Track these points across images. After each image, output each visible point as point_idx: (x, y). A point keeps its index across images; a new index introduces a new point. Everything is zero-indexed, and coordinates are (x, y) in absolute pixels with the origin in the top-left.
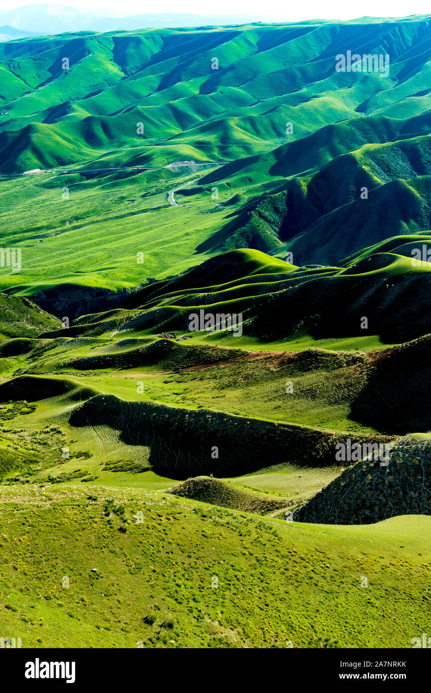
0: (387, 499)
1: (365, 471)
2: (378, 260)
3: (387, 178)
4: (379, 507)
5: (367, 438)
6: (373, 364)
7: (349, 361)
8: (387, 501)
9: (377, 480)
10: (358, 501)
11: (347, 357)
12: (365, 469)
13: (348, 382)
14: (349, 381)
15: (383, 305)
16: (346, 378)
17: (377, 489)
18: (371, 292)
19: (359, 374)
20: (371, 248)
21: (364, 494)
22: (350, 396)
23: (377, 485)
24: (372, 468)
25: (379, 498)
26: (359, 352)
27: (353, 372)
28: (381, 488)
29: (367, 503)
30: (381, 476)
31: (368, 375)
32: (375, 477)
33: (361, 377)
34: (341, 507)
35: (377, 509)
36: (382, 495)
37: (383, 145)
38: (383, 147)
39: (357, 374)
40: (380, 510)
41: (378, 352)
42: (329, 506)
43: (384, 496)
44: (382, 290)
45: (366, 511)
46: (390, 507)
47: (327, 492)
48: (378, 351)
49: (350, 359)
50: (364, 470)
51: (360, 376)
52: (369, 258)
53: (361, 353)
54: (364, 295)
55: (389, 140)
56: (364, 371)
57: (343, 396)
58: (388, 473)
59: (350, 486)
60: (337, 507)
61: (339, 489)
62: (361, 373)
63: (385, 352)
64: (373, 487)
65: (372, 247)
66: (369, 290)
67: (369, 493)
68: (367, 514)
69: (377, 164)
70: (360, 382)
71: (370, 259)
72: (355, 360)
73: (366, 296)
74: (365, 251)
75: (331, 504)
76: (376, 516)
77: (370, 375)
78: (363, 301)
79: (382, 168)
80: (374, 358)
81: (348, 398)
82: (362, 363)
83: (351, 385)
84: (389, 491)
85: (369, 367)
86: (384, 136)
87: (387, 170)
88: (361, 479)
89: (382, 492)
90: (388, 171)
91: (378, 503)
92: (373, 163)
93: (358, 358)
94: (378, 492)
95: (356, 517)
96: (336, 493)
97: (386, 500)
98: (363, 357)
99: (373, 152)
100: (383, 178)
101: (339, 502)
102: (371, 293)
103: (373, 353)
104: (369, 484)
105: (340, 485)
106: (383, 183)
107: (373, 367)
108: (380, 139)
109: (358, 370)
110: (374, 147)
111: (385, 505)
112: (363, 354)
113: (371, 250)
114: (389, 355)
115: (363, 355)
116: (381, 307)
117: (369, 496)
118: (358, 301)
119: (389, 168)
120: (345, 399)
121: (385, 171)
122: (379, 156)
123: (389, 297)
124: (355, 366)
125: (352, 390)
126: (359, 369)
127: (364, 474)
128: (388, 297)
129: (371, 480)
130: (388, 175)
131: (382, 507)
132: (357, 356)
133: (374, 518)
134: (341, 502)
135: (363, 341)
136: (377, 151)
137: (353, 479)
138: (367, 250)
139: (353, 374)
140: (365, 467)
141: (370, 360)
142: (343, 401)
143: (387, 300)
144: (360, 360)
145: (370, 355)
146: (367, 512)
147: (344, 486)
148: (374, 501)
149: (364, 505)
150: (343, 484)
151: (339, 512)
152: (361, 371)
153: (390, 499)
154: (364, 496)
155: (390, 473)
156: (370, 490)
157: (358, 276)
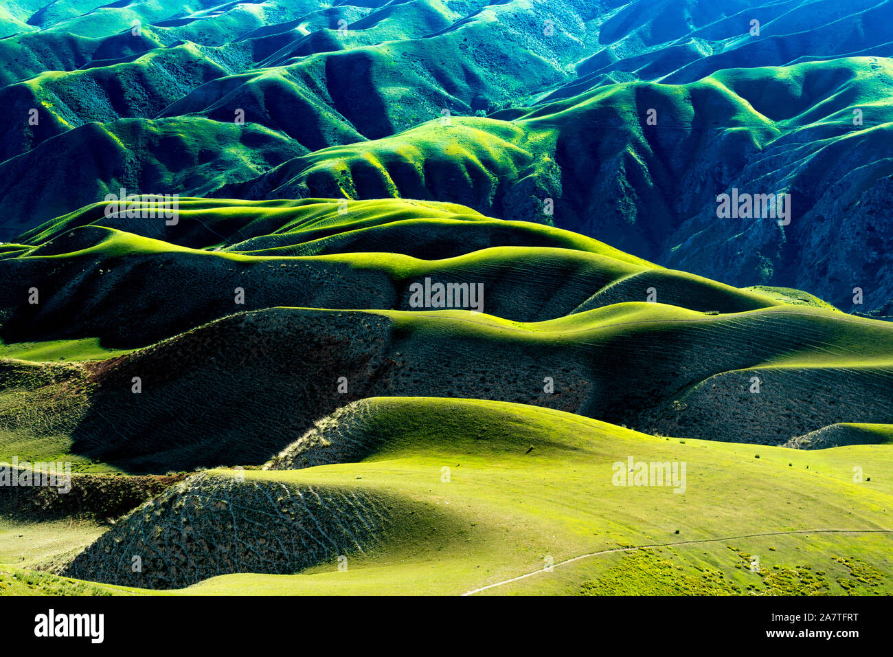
0: (186, 556)
1: (149, 522)
2: (84, 236)
3: (77, 119)
4: (177, 568)
5: (112, 480)
6: (94, 379)
7: (59, 375)
8: (187, 559)
9: (170, 533)
10: (146, 560)
11: (56, 370)
12: (149, 518)
13: (61, 405)
14: (63, 403)
15: (96, 298)
16: (57, 400)
17: (170, 545)
18: (78, 279)
19: (76, 394)
20: (64, 218)
21: (154, 551)
22: (65, 423)
23: (171, 538)
24: (158, 517)
25: (176, 556)
26: (72, 363)
27: (67, 391)
28: (177, 543)
29: (158, 564)
30: (175, 527)
31: (88, 394)
32: (165, 528)
33: (79, 397)
34: (121, 570)
35: (173, 570)
36: (179, 551)
37: (70, 73)
38: (70, 77)
39: (73, 394)
40: (178, 571)
41: (100, 363)
42: (102, 570)
43: (183, 553)
44: (94, 278)
45: (158, 574)
46: (193, 567)
47: (94, 553)
48: (99, 361)
49: (61, 373)
50: (147, 521)
51: (77, 395)
52: (71, 232)
53: (76, 364)
54: (68, 285)
55: (78, 67)
56: (83, 390)
57: (56, 424)
58: (185, 523)
59: (129, 542)
60: (116, 571)
61: (112, 547)
62: (78, 392)
63: (110, 362)
64: (166, 542)
65: (66, 217)
66: (76, 277)
67: (160, 550)
68: (160, 577)
69: (63, 100)
70: (78, 404)
71: (72, 234)
72: (67, 375)
73: (71, 286)
74: (56, 222)
75: (104, 568)
76: (173, 580)
77: (92, 395)
78: (68, 293)
79: (69, 106)
80: (95, 371)
81: (63, 427)
82: (79, 378)
83: (66, 409)
84: (189, 547)
85: (89, 384)
86: (70, 60)
87: (77, 108)
88: (145, 532)
89: (178, 547)
90: (79, 110)
91: (174, 562)
92: (57, 98)
93: (72, 371)
94: (174, 548)
95: (145, 583)
96: (110, 553)
97: (185, 558)
98: (78, 370)
99: (56, 82)
100: (70, 120)
101: (117, 565)
102: (77, 282)
103: (93, 364)
104: (158, 538)
105: (113, 541)
106: (72, 127)
107: (95, 384)
108: (64, 64)
109: (74, 388)
110: (58, 76)
111: (185, 564)
112: (78, 365)
113: (65, 221)
114: (115, 367)
115: (78, 367)
116: (93, 300)
117: (161, 554)
118: (59, 292)
119: (80, 106)
120: (59, 428)
121: (72, 109)
122: (65, 89)
123: (104, 286)
124: (69, 382)
125: (67, 416)
126: (75, 386)
127: (147, 527)
128: (102, 287)
129: (160, 532)
130: (79, 116)
131: (181, 566)
132: (71, 368)
133: (171, 582)
134: (120, 564)
135: (71, 348)
136: (62, 81)
137: (131, 533)
138: (59, 220)
139: (67, 393)
140: (148, 516)
141: (90, 374)
142: (56, 431)
143: (102, 291)
144: (75, 373)
145: (88, 367)
146: (161, 575)
147: (121, 543)
148: (169, 560)
149: (155, 566)
150: (118, 541)
151: (119, 577)
152: (78, 389)
153: (190, 556)
154: (154, 554)
155: (187, 523)
156: (161, 545)
157: (58, 258)
